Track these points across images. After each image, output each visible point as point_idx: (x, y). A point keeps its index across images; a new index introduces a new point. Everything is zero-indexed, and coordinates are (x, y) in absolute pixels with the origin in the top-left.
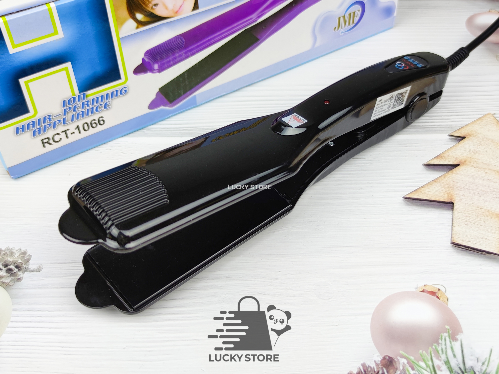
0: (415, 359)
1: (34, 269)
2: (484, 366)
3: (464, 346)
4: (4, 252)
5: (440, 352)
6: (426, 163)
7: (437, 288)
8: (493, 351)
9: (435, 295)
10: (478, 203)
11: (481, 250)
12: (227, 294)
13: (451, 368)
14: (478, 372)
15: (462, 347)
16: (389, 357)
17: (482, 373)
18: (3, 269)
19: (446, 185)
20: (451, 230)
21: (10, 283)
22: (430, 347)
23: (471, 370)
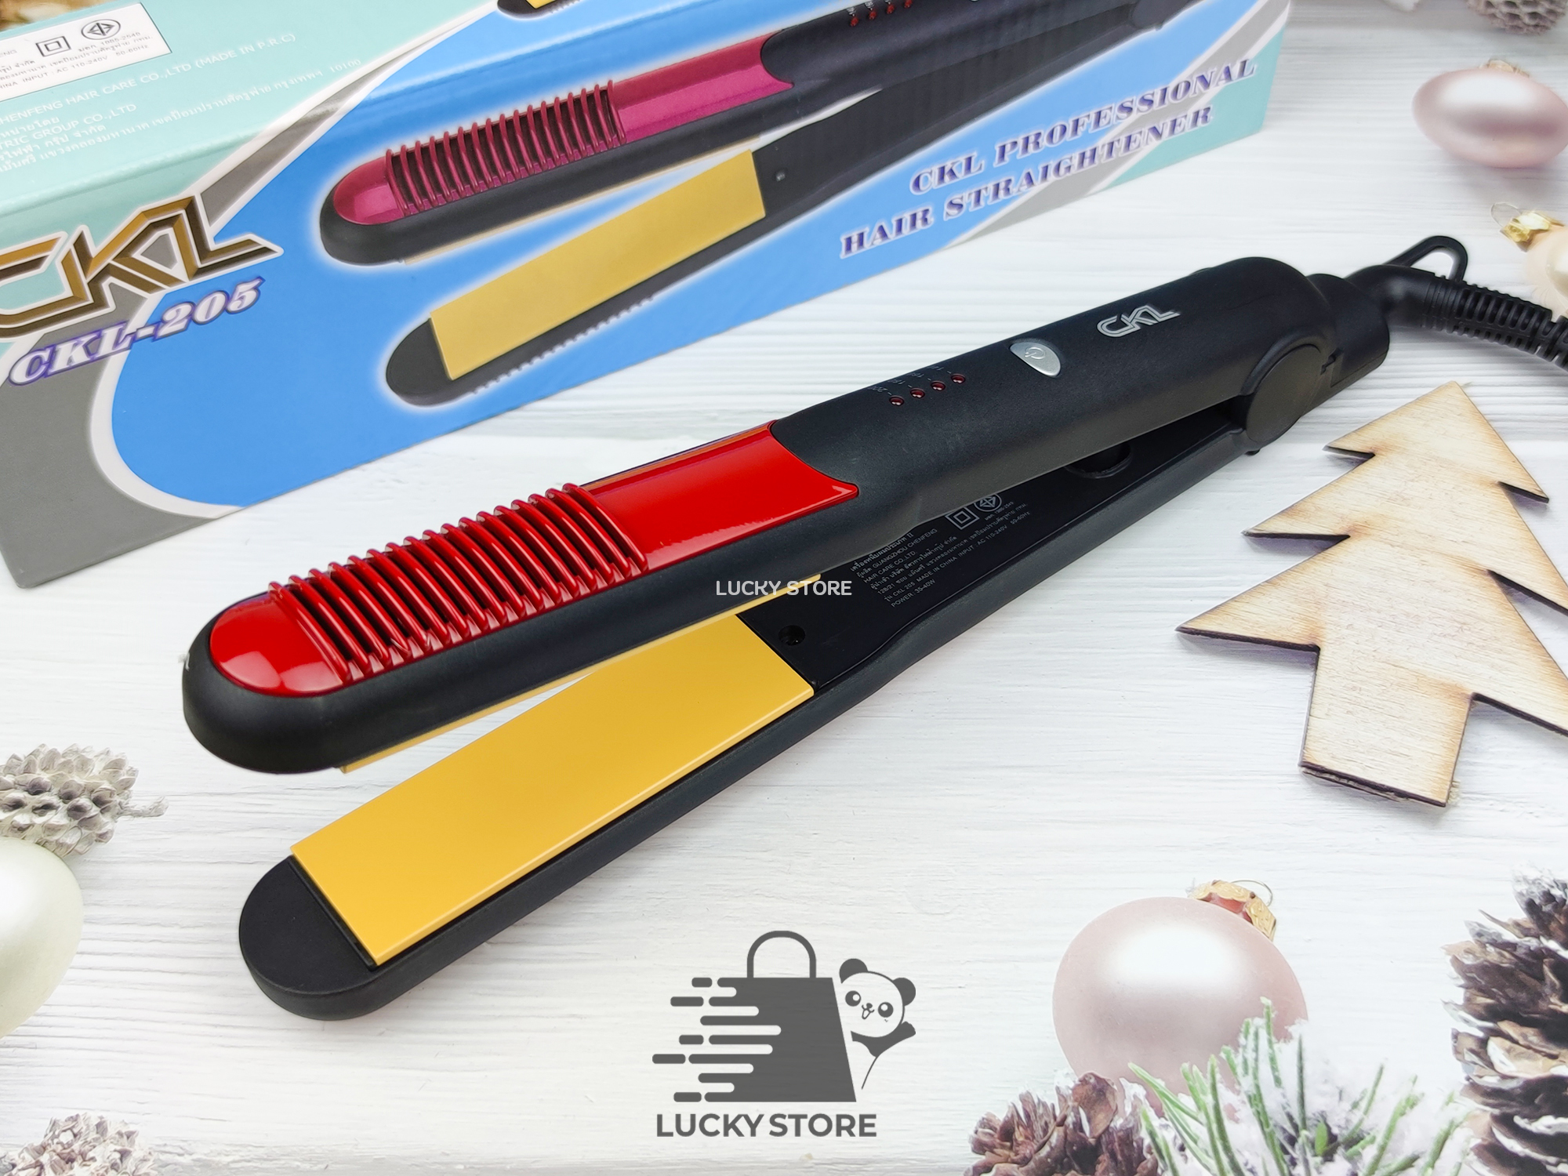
0: (1166, 1086)
1: (143, 808)
2: (1355, 1111)
3: (1305, 1055)
4: (63, 760)
5: (1240, 1070)
6: (1253, 528)
7: (1248, 891)
8: (1384, 1071)
9: (1241, 911)
10: (1390, 650)
11: (1384, 785)
12: (667, 892)
13: (1265, 1113)
14: (1339, 1126)
15: (1301, 1058)
16: (1097, 1078)
17: (1349, 1131)
18: (58, 807)
19: (1303, 596)
20: (1303, 727)
21: (79, 846)
22: (1213, 1056)
23: (1319, 1121)
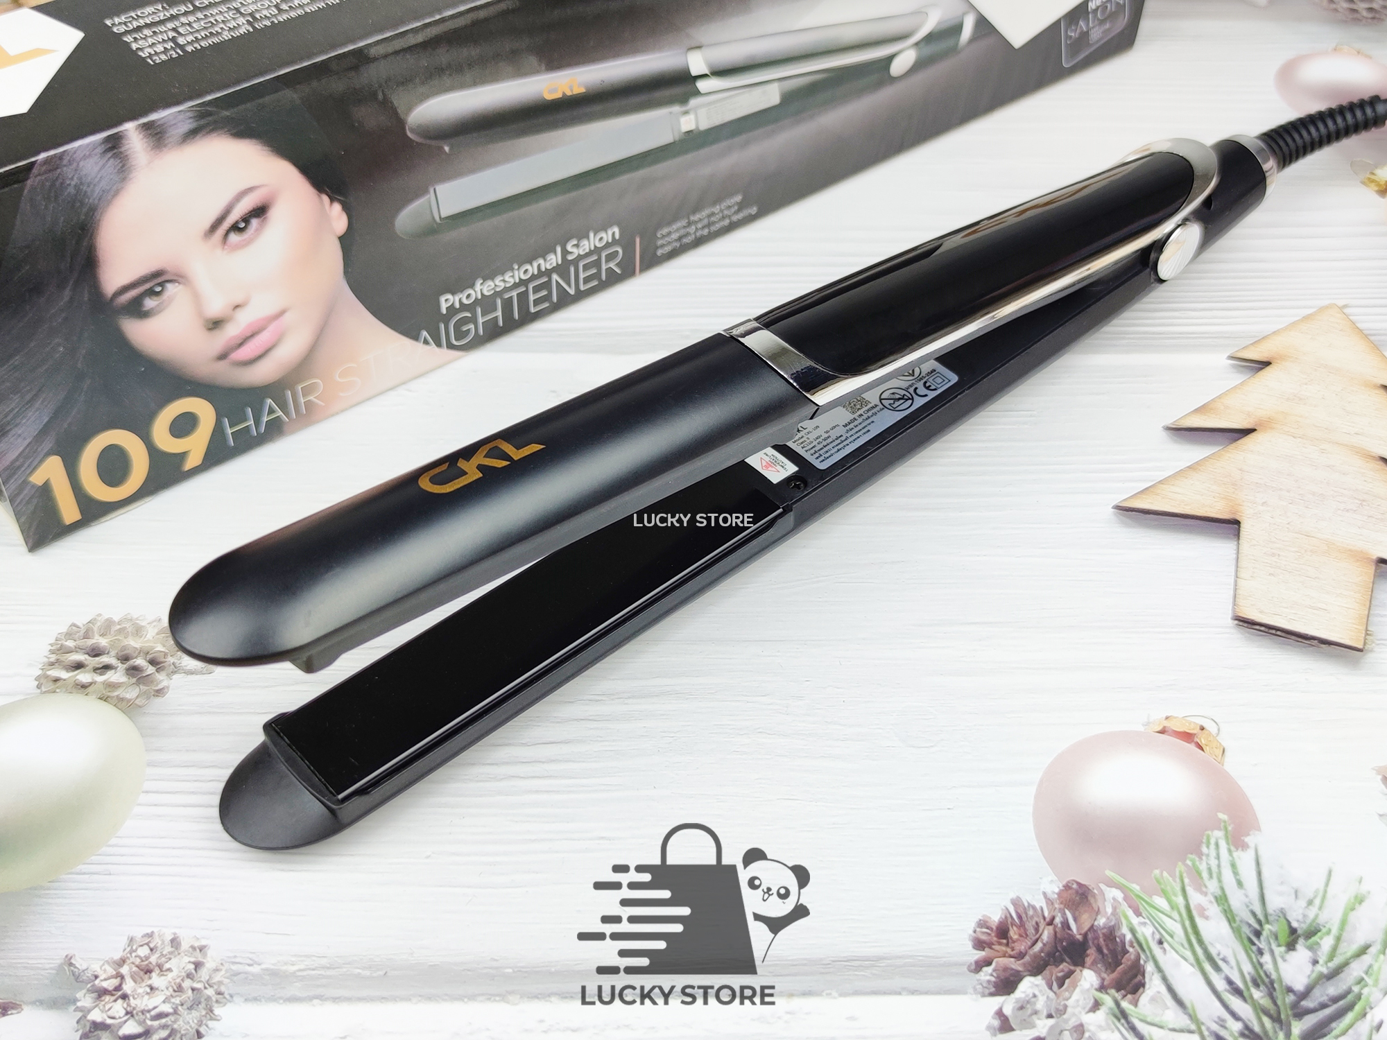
0: (1141, 889)
1: (195, 667)
2: (1310, 907)
3: (1261, 861)
4: (119, 627)
5: (1205, 875)
6: (1171, 424)
7: (1197, 724)
8: (1333, 874)
9: (1193, 741)
10: (1302, 523)
11: (1307, 635)
12: (678, 732)
13: (1231, 911)
14: (1298, 921)
15: (1258, 864)
16: (1079, 884)
17: (1307, 924)
18: (118, 667)
19: (1221, 479)
20: (1232, 587)
21: (138, 700)
22: (1180, 863)
23: (1279, 917)
